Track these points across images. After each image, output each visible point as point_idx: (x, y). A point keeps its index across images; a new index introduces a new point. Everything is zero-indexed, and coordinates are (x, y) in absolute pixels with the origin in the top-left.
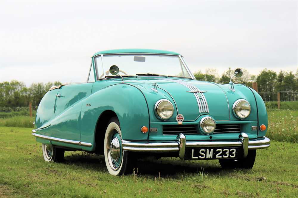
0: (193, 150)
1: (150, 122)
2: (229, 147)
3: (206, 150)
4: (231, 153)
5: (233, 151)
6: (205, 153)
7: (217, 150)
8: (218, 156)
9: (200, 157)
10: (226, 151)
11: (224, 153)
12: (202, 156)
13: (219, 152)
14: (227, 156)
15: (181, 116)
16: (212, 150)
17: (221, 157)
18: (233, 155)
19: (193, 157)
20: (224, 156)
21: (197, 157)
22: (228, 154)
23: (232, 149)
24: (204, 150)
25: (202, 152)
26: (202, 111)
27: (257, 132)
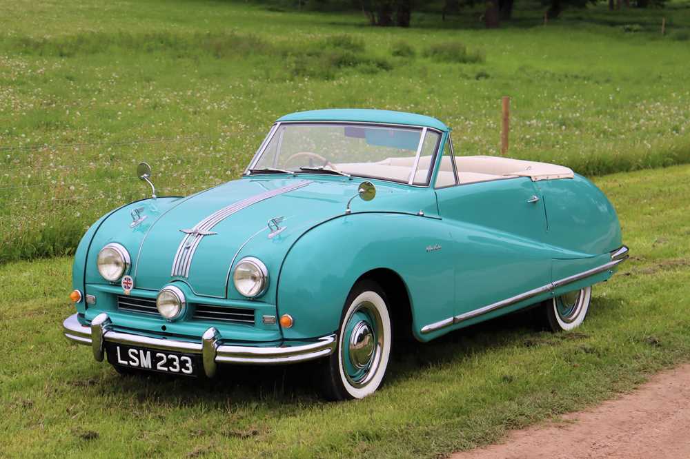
0: (118, 348)
1: (85, 283)
2: (179, 352)
3: (139, 352)
4: (183, 364)
5: (187, 362)
6: (138, 356)
7: (158, 355)
8: (162, 366)
9: (131, 362)
10: (174, 360)
11: (170, 363)
12: (134, 361)
13: (161, 359)
14: (177, 370)
15: (129, 279)
16: (148, 353)
17: (166, 369)
18: (187, 369)
19: (120, 361)
20: (171, 368)
21: (126, 363)
22: (178, 366)
23: (183, 358)
24: (135, 351)
25: (133, 354)
26: (176, 274)
27: (278, 328)
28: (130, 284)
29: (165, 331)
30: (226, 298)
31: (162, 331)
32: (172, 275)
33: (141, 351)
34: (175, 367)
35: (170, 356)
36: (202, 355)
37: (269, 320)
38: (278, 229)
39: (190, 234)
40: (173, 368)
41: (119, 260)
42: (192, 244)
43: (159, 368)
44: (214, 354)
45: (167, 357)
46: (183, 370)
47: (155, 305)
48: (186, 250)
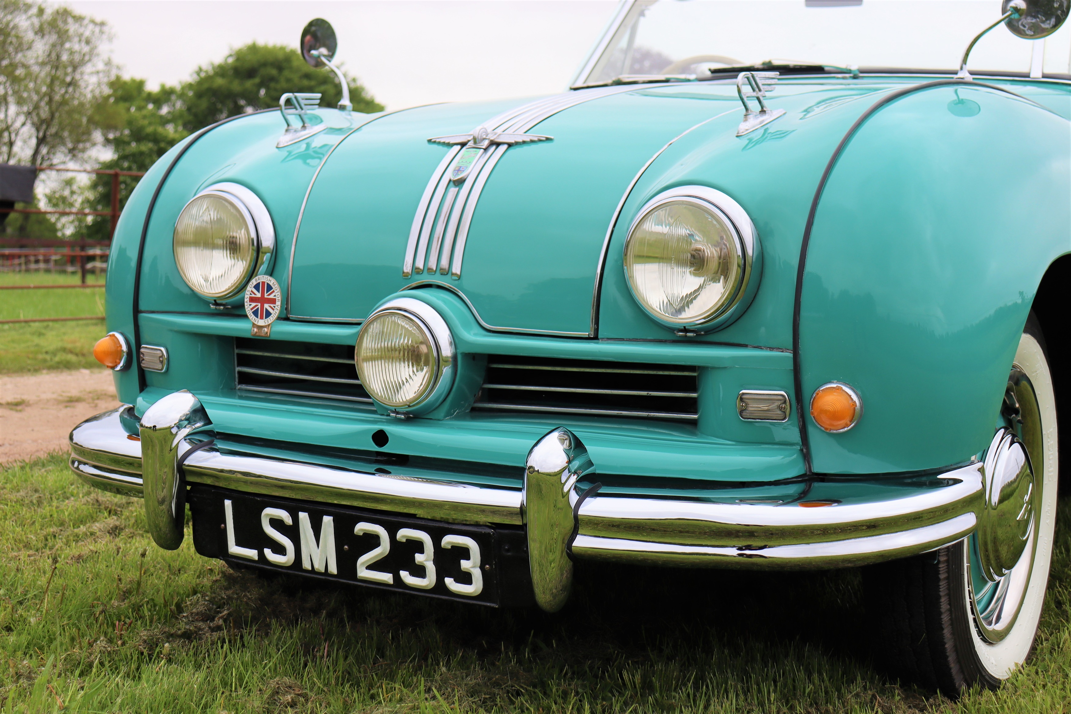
0: (228, 504)
1: (136, 311)
3: (295, 520)
4: (449, 562)
5: (464, 553)
6: (293, 533)
7: (362, 527)
8: (372, 567)
9: (268, 552)
10: (418, 546)
11: (402, 557)
12: (280, 550)
13: (373, 541)
14: (428, 581)
15: (270, 288)
16: (328, 520)
17: (387, 577)
18: (466, 578)
19: (234, 549)
20: (404, 575)
21: (252, 553)
22: (431, 568)
23: (449, 540)
24: (284, 515)
25: (277, 523)
26: (420, 264)
27: (794, 435)
28: (273, 301)
29: (384, 449)
30: (595, 338)
31: (374, 448)
32: (407, 268)
33: (304, 517)
34: (420, 571)
35: (404, 533)
36: (524, 527)
37: (764, 407)
38: (763, 111)
39: (463, 145)
40: (413, 574)
41: (241, 236)
42: (470, 172)
43: (363, 573)
44: (570, 523)
45: (392, 536)
46: (449, 582)
47: (352, 372)
48: (453, 190)
